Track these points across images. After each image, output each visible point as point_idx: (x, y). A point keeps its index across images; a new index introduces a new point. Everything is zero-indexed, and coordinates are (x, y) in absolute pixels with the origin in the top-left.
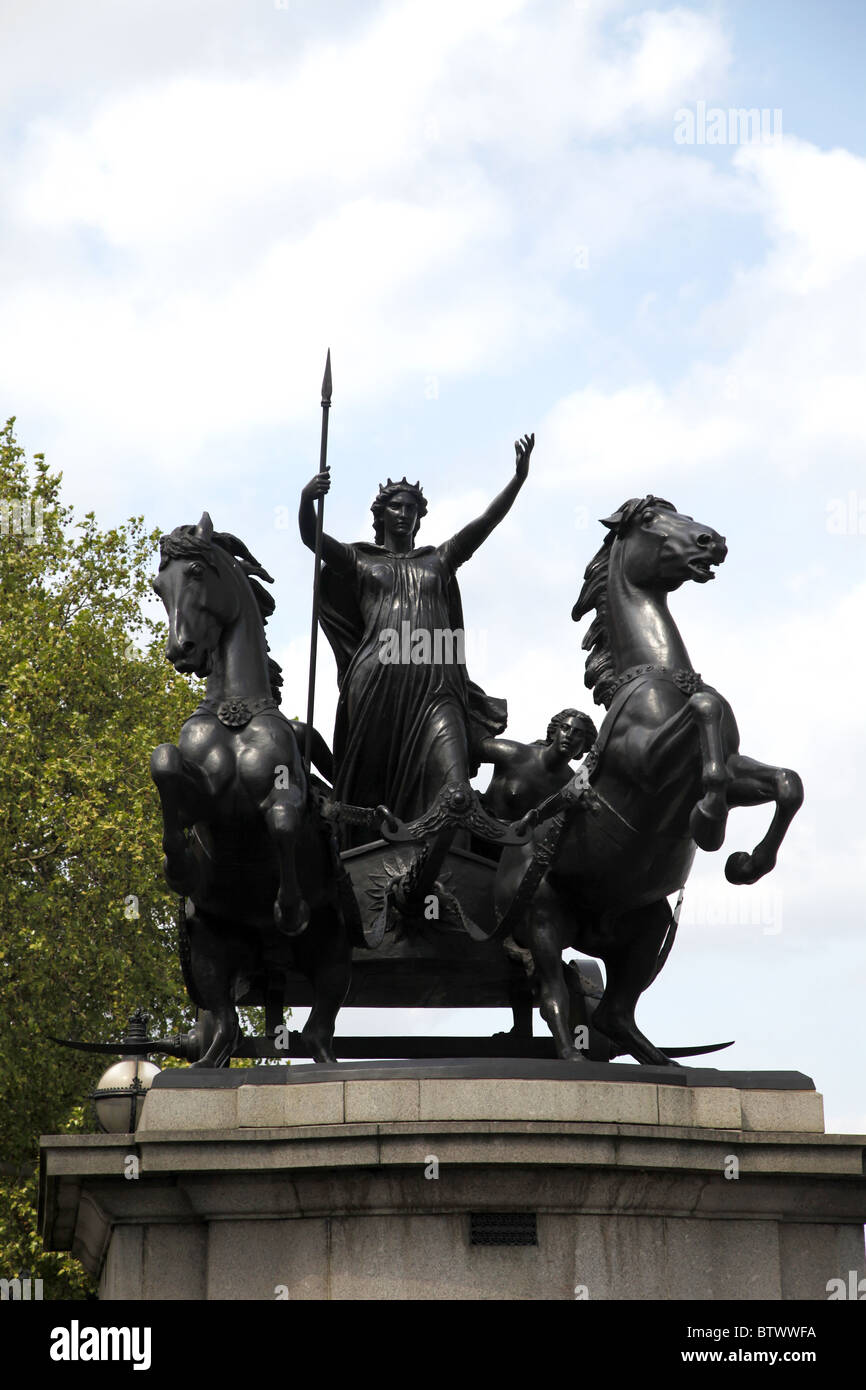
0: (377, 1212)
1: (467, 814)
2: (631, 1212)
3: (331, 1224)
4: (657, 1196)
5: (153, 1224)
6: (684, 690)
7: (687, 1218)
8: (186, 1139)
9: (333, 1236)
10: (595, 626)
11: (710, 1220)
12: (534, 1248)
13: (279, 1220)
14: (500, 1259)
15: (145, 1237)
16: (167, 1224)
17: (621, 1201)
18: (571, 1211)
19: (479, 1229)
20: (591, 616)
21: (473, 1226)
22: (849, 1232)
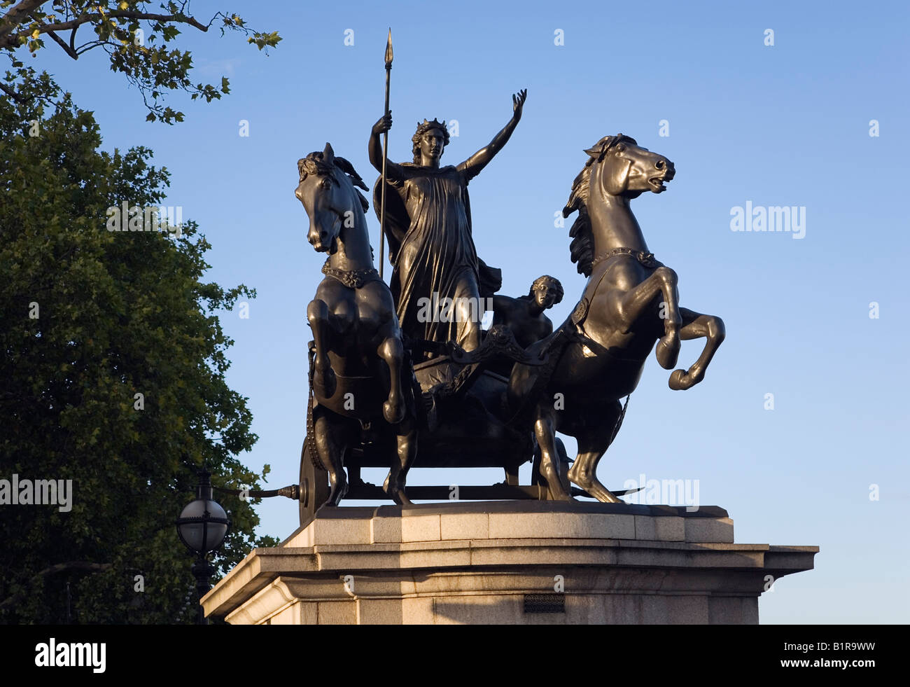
0: (465, 593)
1: (507, 346)
2: (621, 592)
4: (638, 582)
5: (322, 601)
6: (645, 265)
7: (654, 595)
8: (348, 550)
9: (438, 608)
10: (578, 221)
11: (667, 596)
12: (563, 614)
13: (401, 599)
14: (543, 621)
15: (318, 609)
16: (331, 601)
17: (616, 586)
18: (586, 592)
19: (529, 603)
21: (525, 602)
22: (749, 602)
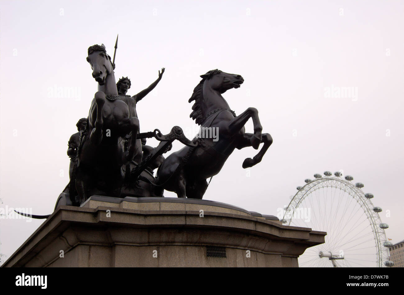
0: (176, 244)
2: (250, 249)
3: (159, 248)
5: (93, 245)
7: (261, 253)
8: (117, 211)
9: (160, 252)
10: (195, 104)
12: (225, 258)
13: (139, 246)
14: (216, 262)
15: (90, 250)
16: (98, 245)
17: (249, 245)
18: (235, 247)
19: (209, 251)
20: (194, 102)
21: (207, 250)
22: (294, 259)
